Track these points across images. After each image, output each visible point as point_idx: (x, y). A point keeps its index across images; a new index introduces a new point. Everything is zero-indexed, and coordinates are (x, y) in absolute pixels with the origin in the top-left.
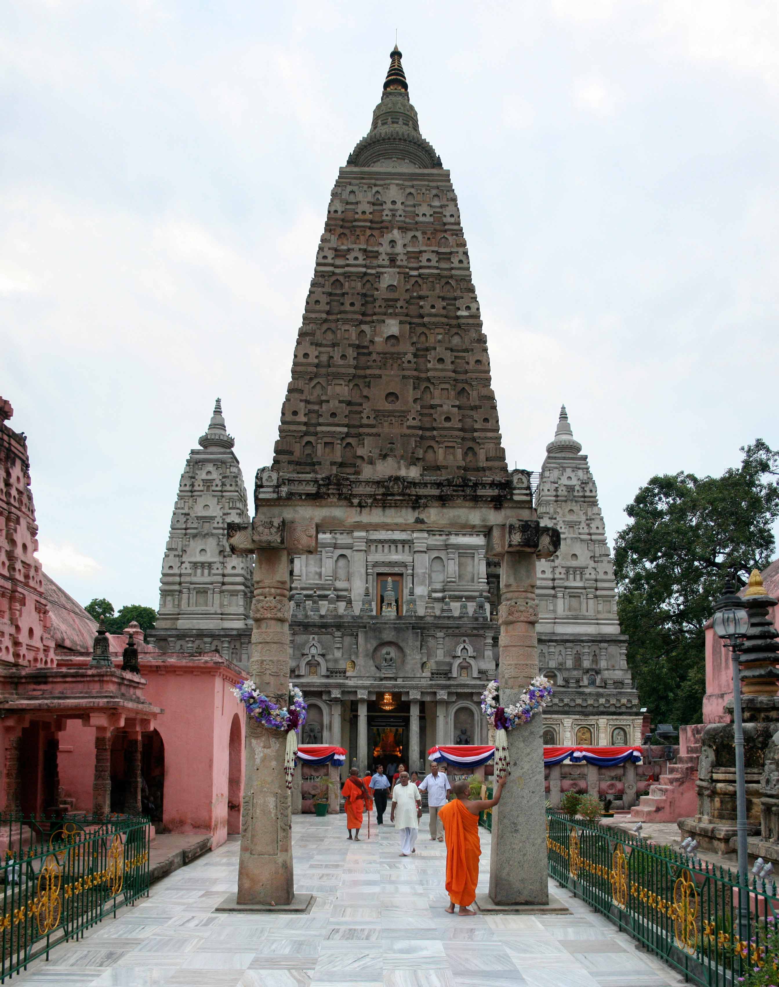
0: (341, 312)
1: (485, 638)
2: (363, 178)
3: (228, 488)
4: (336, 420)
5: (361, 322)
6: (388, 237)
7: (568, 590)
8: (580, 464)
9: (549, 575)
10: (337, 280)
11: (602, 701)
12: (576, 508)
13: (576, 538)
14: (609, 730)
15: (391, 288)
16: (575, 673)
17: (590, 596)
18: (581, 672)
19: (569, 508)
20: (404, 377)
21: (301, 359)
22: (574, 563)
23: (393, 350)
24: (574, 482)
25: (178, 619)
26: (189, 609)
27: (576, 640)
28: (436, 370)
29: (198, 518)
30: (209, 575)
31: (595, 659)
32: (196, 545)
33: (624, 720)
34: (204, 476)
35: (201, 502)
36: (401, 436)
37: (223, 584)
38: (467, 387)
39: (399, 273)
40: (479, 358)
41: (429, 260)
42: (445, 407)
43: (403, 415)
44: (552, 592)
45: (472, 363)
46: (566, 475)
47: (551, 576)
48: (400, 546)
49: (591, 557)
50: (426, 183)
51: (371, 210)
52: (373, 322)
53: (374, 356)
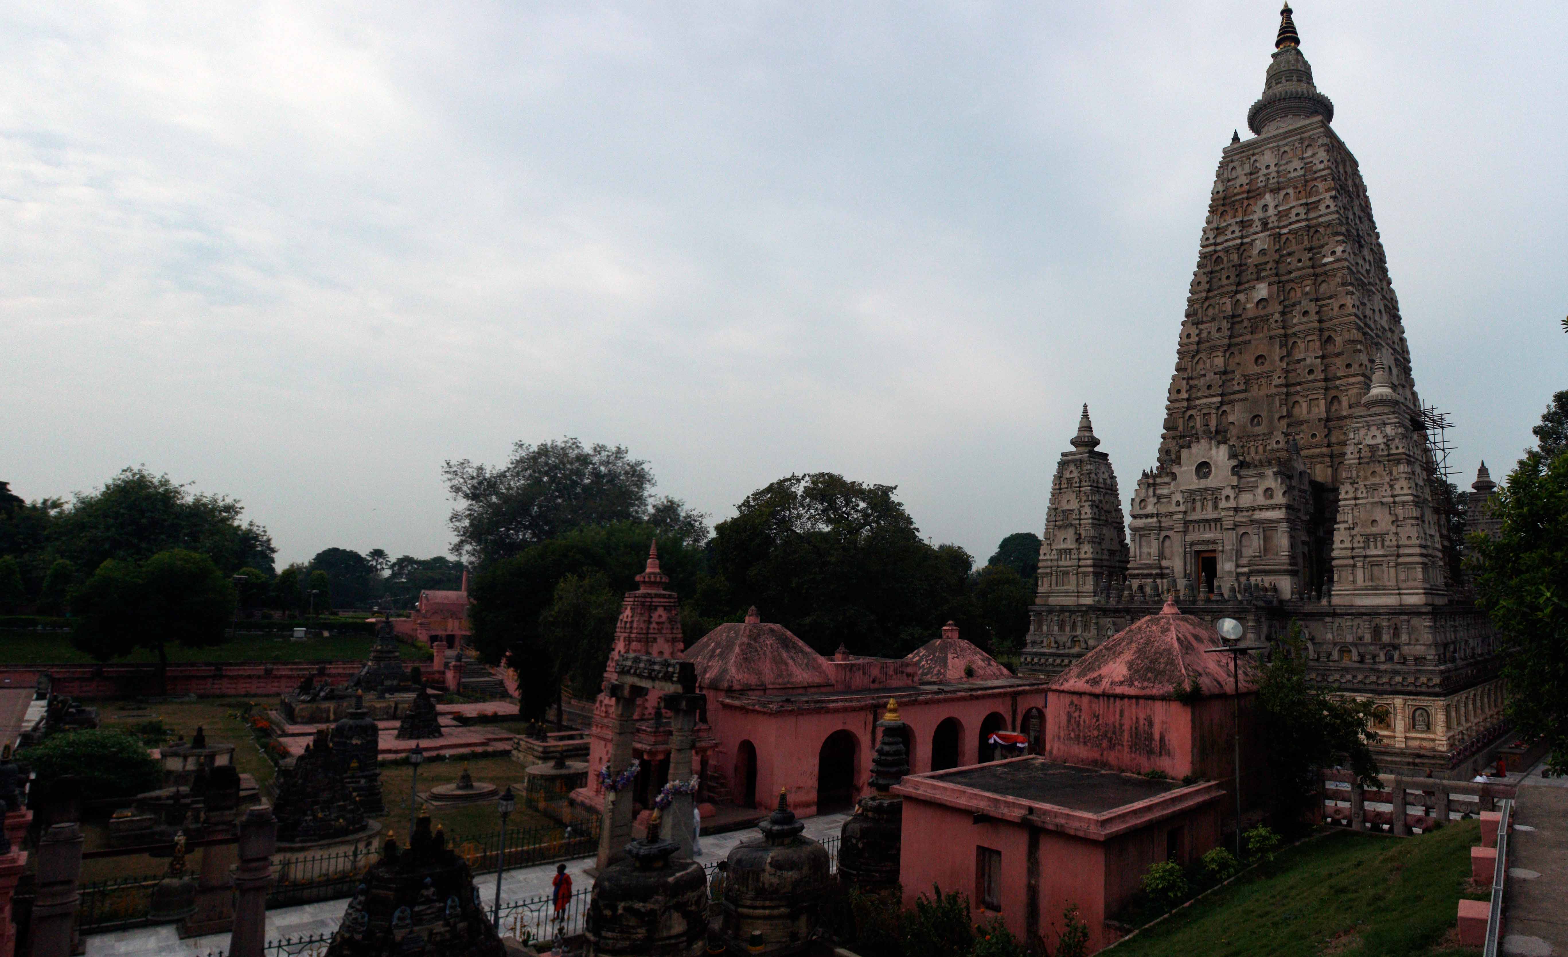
0: (1219, 287)
1: (1248, 621)
2: (1243, 152)
3: (1084, 484)
4: (1212, 392)
5: (1237, 292)
6: (1262, 202)
7: (1368, 559)
8: (1388, 419)
9: (1348, 544)
10: (1219, 257)
11: (1398, 679)
12: (1379, 469)
13: (1377, 503)
14: (1408, 712)
15: (1263, 252)
16: (1372, 648)
17: (1391, 564)
18: (1378, 647)
19: (1372, 470)
20: (1271, 338)
21: (1186, 341)
22: (1374, 530)
23: (1262, 313)
24: (1380, 440)
25: (1049, 597)
26: (1058, 588)
27: (1372, 613)
28: (1302, 323)
29: (1063, 511)
30: (1070, 559)
31: (1396, 633)
32: (1061, 535)
33: (1424, 701)
34: (1068, 476)
35: (1065, 498)
36: (1267, 396)
37: (1079, 566)
38: (1333, 334)
39: (1270, 236)
40: (1342, 303)
41: (1298, 215)
42: (1308, 361)
43: (1269, 376)
44: (1351, 562)
45: (1336, 308)
46: (1371, 434)
47: (1350, 545)
48: (1213, 524)
49: (1393, 522)
50: (1298, 137)
51: (1248, 181)
52: (1246, 290)
53: (1246, 323)
